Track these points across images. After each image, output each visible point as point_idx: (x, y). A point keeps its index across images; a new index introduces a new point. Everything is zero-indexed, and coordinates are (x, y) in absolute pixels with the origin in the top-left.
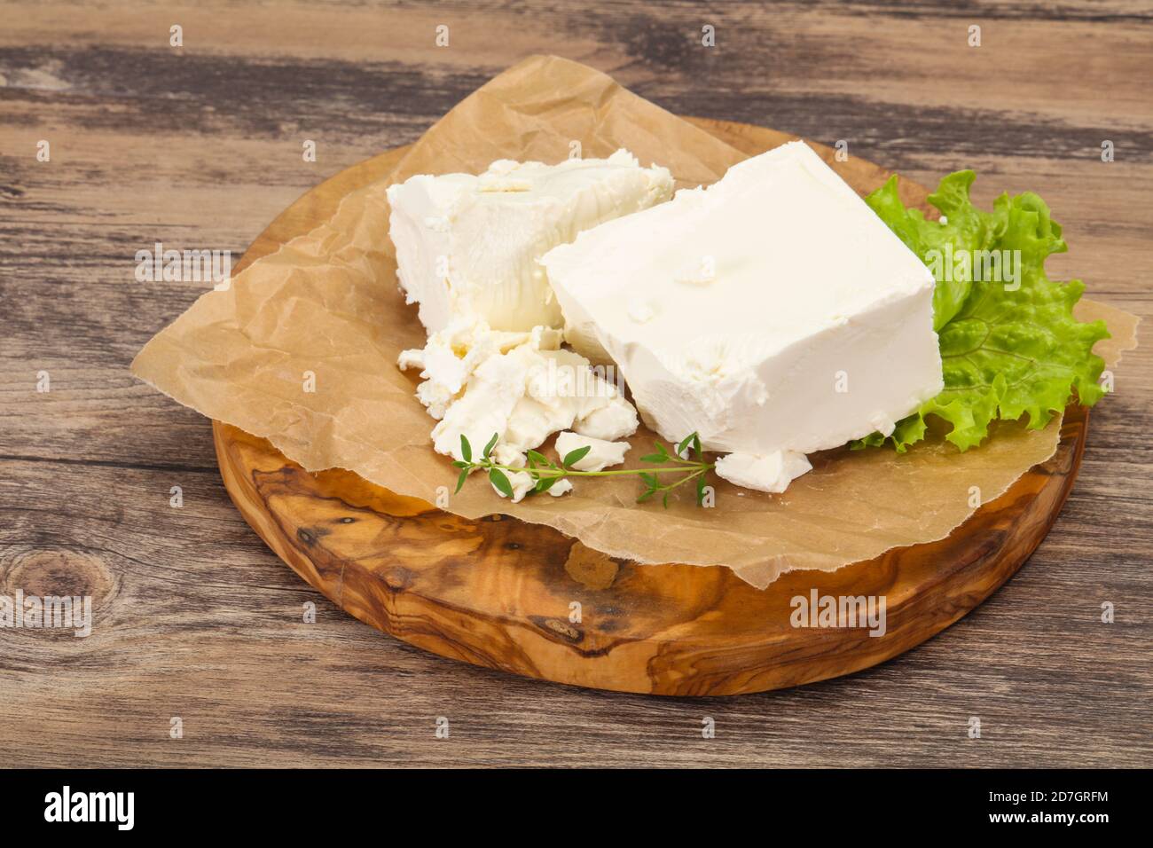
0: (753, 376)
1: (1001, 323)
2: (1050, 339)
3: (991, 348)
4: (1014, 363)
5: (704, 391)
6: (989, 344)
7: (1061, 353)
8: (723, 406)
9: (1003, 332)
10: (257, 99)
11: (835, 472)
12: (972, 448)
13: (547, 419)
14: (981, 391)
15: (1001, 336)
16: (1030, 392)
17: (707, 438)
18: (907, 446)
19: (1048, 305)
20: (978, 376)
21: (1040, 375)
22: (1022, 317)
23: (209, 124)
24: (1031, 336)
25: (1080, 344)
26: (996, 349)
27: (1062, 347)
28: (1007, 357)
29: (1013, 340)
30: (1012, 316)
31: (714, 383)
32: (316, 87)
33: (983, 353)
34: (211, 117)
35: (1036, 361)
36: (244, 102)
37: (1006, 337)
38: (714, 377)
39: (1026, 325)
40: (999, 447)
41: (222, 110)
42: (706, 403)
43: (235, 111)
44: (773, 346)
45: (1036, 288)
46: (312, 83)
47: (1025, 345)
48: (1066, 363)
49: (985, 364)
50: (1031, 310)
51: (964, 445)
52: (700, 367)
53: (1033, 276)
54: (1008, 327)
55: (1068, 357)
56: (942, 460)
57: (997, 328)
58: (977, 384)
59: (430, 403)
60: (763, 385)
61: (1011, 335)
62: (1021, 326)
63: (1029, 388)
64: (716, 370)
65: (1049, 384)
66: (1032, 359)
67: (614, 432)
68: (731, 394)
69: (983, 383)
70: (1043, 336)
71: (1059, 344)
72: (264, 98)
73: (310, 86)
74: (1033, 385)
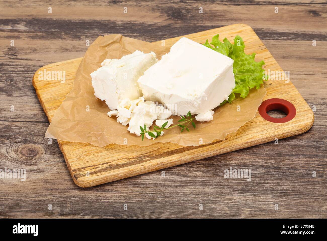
0: (204, 94)
1: (239, 67)
2: (253, 68)
3: (239, 74)
4: (246, 76)
5: (194, 100)
6: (238, 73)
7: (256, 71)
8: (199, 103)
9: (241, 69)
10: (75, 31)
11: (219, 112)
12: (246, 97)
13: (151, 118)
14: (241, 84)
15: (241, 70)
16: (253, 81)
17: (193, 112)
18: (232, 101)
19: (249, 60)
20: (239, 81)
21: (253, 77)
22: (244, 65)
23: (63, 37)
24: (248, 68)
25: (259, 67)
26: (240, 74)
27: (256, 69)
28: (244, 75)
29: (244, 71)
30: (242, 65)
31: (196, 98)
32: (89, 27)
33: (238, 75)
34: (63, 35)
35: (251, 74)
36: (71, 31)
37: (242, 70)
38: (196, 96)
39: (246, 66)
40: (251, 95)
41: (66, 33)
42: (195, 103)
43: (69, 34)
44: (206, 86)
45: (245, 57)
46: (88, 26)
47: (248, 71)
48: (258, 73)
49: (239, 78)
50: (246, 63)
51: (244, 97)
52: (191, 95)
53: (243, 55)
54: (242, 68)
55: (258, 71)
56: (240, 102)
57: (239, 69)
58: (239, 83)
59: (122, 122)
60: (206, 96)
61: (243, 69)
62: (245, 67)
63: (252, 80)
64: (195, 95)
65: (257, 78)
66: (250, 74)
67: (167, 117)
68: (200, 99)
69: (240, 82)
70: (251, 68)
71: (255, 68)
72: (77, 30)
73: (88, 27)
74: (253, 80)
